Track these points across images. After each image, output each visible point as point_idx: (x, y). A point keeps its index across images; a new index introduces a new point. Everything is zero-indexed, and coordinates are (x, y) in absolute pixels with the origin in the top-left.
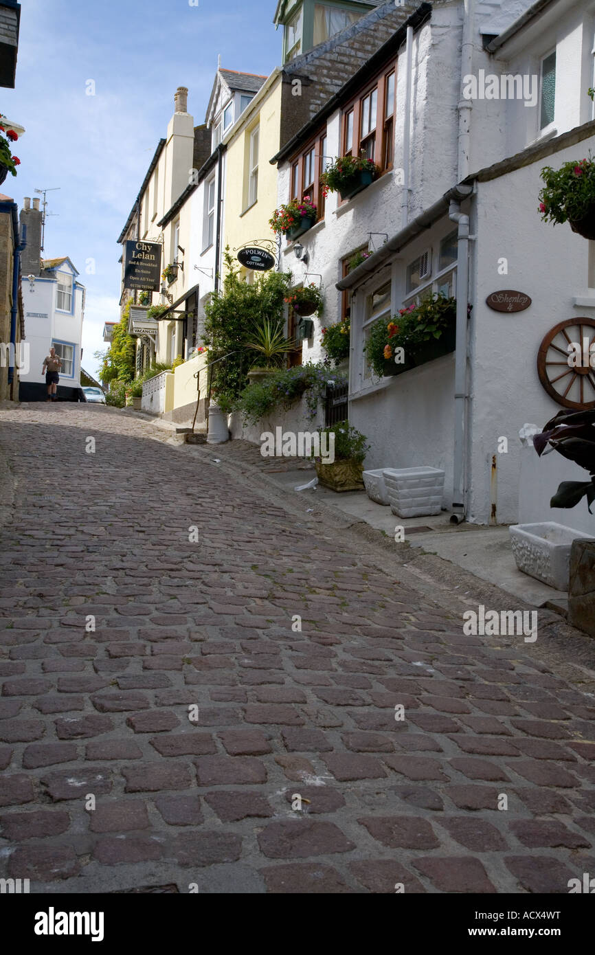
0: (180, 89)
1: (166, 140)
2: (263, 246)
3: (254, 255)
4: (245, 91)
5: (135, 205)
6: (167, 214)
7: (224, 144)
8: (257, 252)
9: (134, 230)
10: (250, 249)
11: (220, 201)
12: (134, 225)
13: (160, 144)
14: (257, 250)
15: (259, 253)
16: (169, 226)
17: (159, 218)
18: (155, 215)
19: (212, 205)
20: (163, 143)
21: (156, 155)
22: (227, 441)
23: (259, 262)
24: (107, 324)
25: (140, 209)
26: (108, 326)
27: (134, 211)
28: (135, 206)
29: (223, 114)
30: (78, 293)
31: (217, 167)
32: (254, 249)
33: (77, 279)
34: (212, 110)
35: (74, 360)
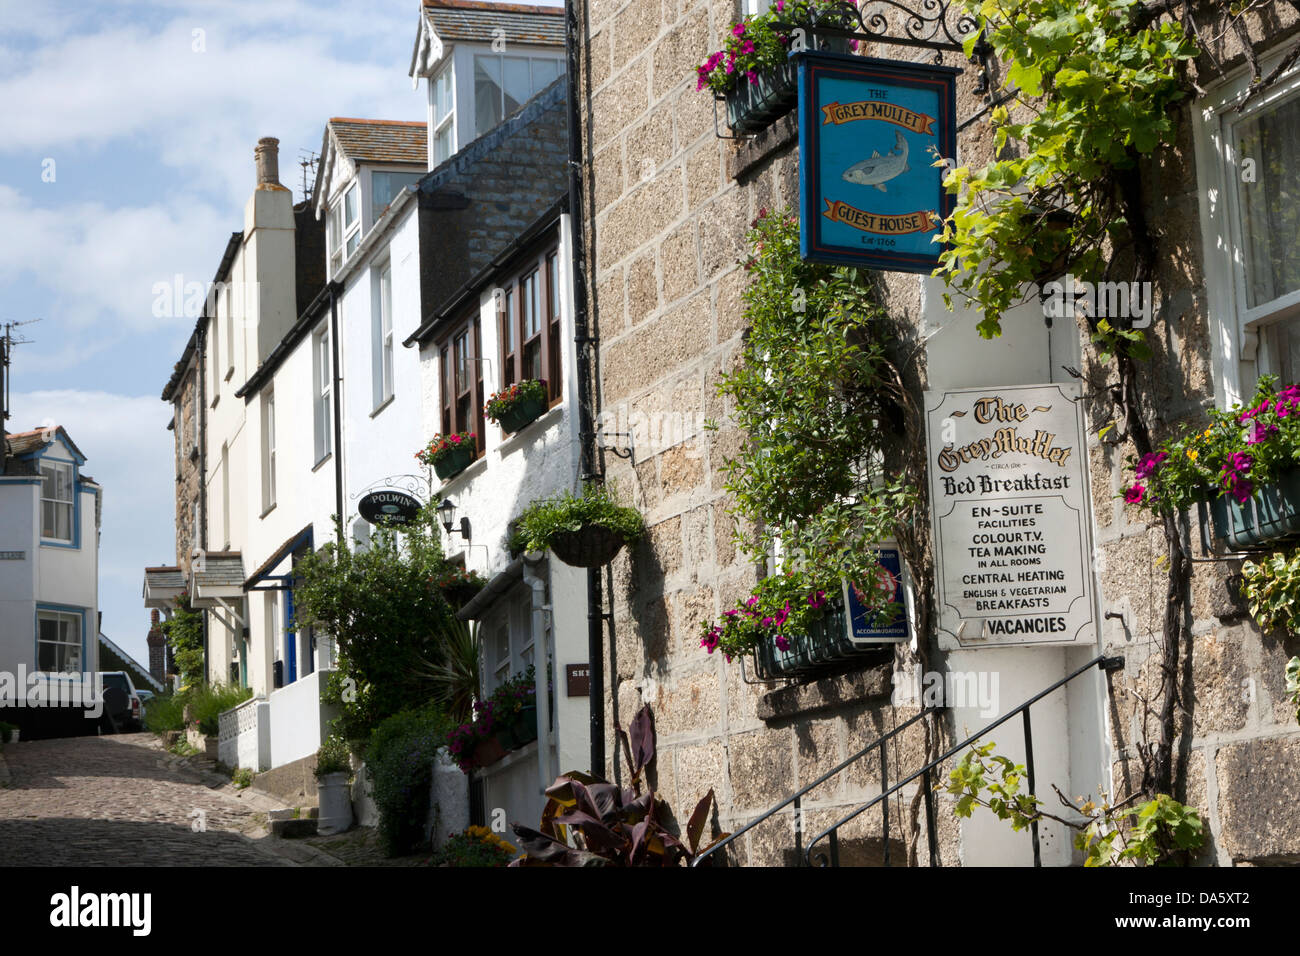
0: (263, 141)
1: (242, 234)
2: (401, 486)
3: (386, 503)
4: (379, 163)
5: (193, 336)
6: (252, 379)
7: (339, 281)
8: (391, 498)
9: (194, 382)
10: (378, 494)
11: (337, 380)
12: (193, 371)
13: (232, 241)
14: (391, 494)
15: (395, 498)
16: (257, 400)
17: (240, 381)
18: (231, 372)
19: (327, 382)
20: (237, 242)
21: (225, 258)
22: (350, 829)
23: (396, 515)
24: (149, 571)
25: (203, 347)
26: (153, 575)
27: (191, 348)
28: (193, 339)
29: (342, 197)
30: (87, 500)
31: (329, 316)
32: (385, 493)
33: (83, 471)
34: (323, 188)
35: (84, 643)
